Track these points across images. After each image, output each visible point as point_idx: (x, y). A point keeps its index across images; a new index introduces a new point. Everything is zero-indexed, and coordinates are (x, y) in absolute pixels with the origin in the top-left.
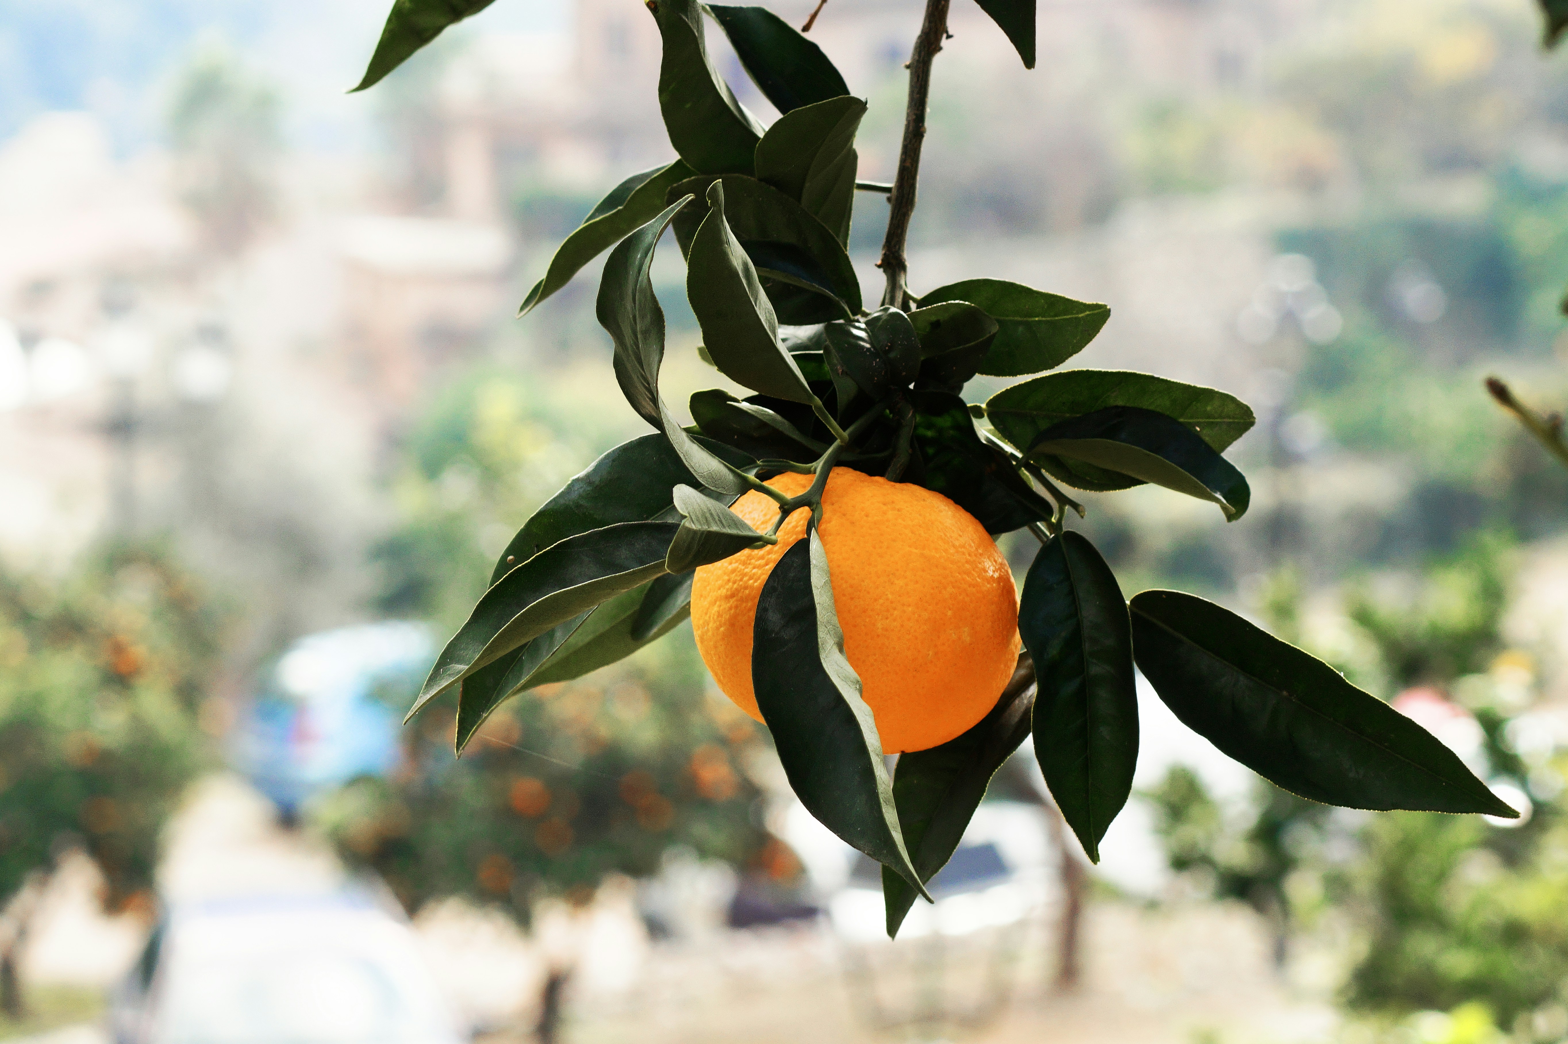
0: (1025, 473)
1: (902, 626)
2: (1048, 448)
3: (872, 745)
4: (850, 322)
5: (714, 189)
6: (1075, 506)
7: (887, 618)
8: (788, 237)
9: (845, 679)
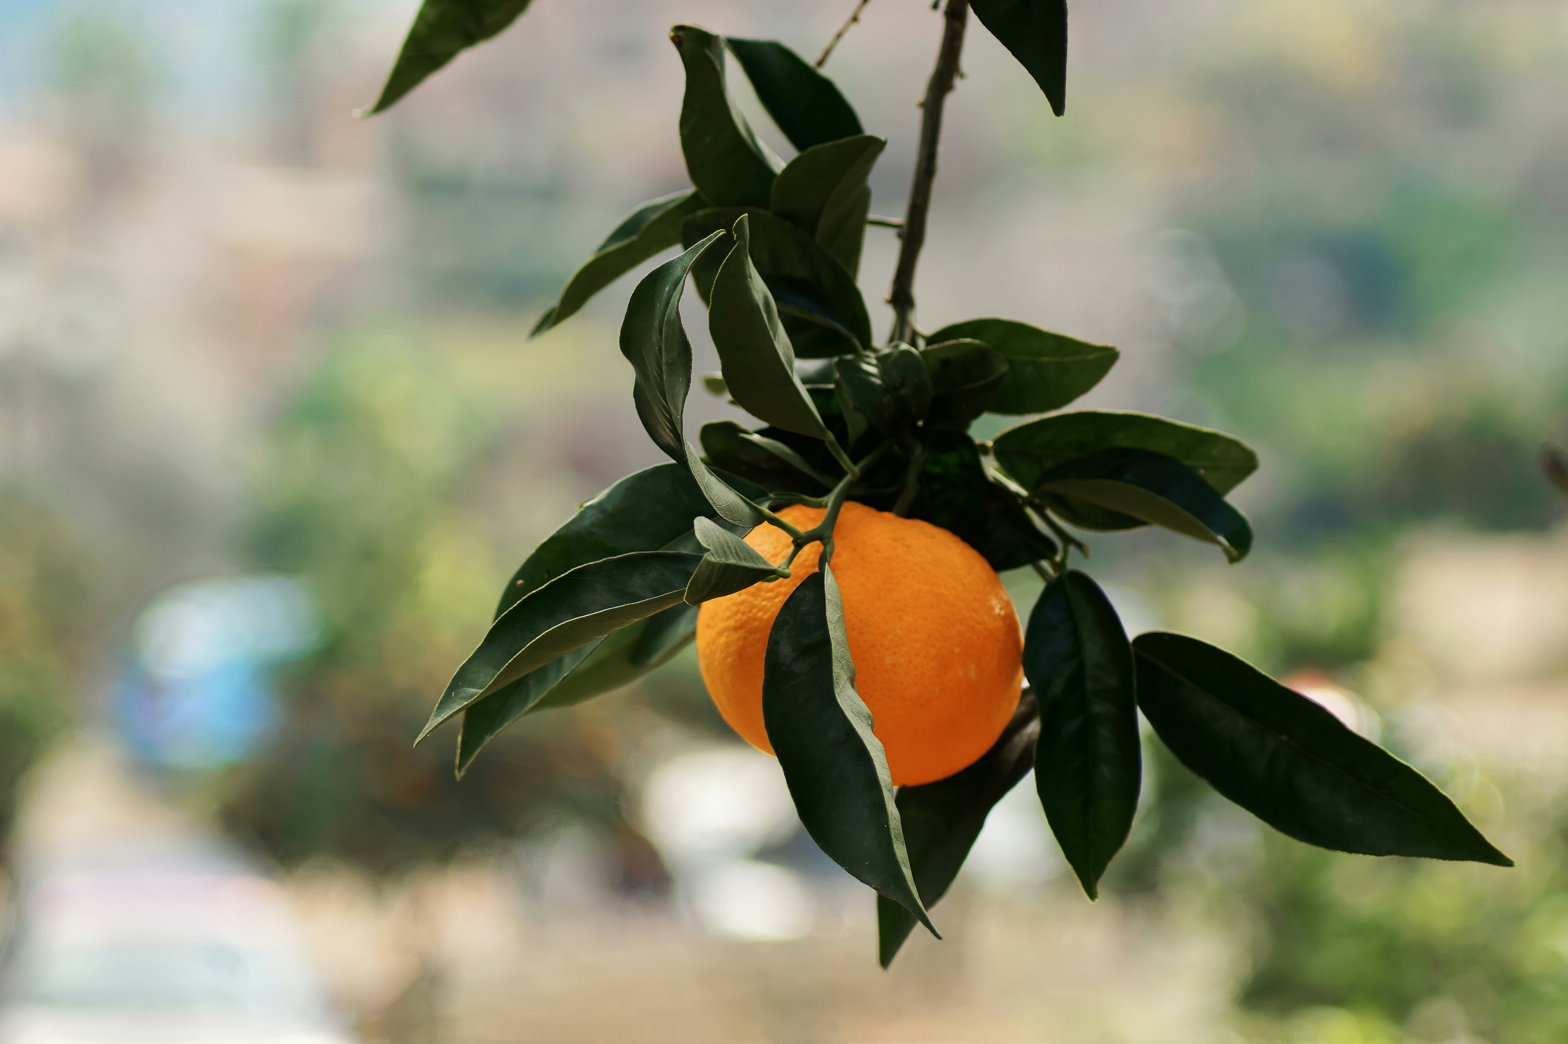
0: (1029, 511)
1: (910, 662)
2: (1053, 487)
3: (884, 781)
4: (861, 358)
5: (741, 223)
6: (1080, 546)
7: (895, 653)
8: (801, 272)
9: (858, 714)
